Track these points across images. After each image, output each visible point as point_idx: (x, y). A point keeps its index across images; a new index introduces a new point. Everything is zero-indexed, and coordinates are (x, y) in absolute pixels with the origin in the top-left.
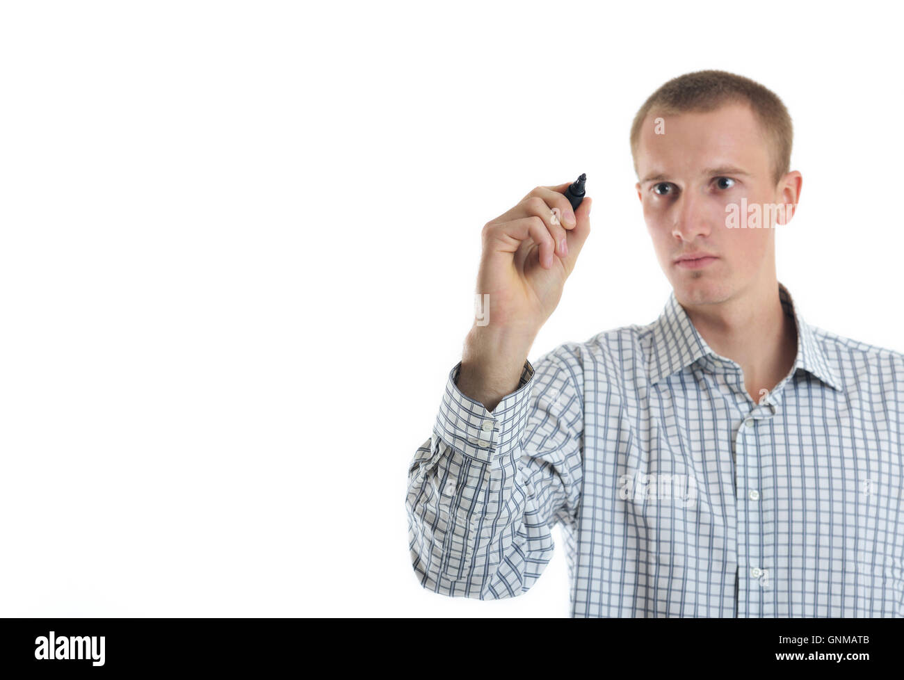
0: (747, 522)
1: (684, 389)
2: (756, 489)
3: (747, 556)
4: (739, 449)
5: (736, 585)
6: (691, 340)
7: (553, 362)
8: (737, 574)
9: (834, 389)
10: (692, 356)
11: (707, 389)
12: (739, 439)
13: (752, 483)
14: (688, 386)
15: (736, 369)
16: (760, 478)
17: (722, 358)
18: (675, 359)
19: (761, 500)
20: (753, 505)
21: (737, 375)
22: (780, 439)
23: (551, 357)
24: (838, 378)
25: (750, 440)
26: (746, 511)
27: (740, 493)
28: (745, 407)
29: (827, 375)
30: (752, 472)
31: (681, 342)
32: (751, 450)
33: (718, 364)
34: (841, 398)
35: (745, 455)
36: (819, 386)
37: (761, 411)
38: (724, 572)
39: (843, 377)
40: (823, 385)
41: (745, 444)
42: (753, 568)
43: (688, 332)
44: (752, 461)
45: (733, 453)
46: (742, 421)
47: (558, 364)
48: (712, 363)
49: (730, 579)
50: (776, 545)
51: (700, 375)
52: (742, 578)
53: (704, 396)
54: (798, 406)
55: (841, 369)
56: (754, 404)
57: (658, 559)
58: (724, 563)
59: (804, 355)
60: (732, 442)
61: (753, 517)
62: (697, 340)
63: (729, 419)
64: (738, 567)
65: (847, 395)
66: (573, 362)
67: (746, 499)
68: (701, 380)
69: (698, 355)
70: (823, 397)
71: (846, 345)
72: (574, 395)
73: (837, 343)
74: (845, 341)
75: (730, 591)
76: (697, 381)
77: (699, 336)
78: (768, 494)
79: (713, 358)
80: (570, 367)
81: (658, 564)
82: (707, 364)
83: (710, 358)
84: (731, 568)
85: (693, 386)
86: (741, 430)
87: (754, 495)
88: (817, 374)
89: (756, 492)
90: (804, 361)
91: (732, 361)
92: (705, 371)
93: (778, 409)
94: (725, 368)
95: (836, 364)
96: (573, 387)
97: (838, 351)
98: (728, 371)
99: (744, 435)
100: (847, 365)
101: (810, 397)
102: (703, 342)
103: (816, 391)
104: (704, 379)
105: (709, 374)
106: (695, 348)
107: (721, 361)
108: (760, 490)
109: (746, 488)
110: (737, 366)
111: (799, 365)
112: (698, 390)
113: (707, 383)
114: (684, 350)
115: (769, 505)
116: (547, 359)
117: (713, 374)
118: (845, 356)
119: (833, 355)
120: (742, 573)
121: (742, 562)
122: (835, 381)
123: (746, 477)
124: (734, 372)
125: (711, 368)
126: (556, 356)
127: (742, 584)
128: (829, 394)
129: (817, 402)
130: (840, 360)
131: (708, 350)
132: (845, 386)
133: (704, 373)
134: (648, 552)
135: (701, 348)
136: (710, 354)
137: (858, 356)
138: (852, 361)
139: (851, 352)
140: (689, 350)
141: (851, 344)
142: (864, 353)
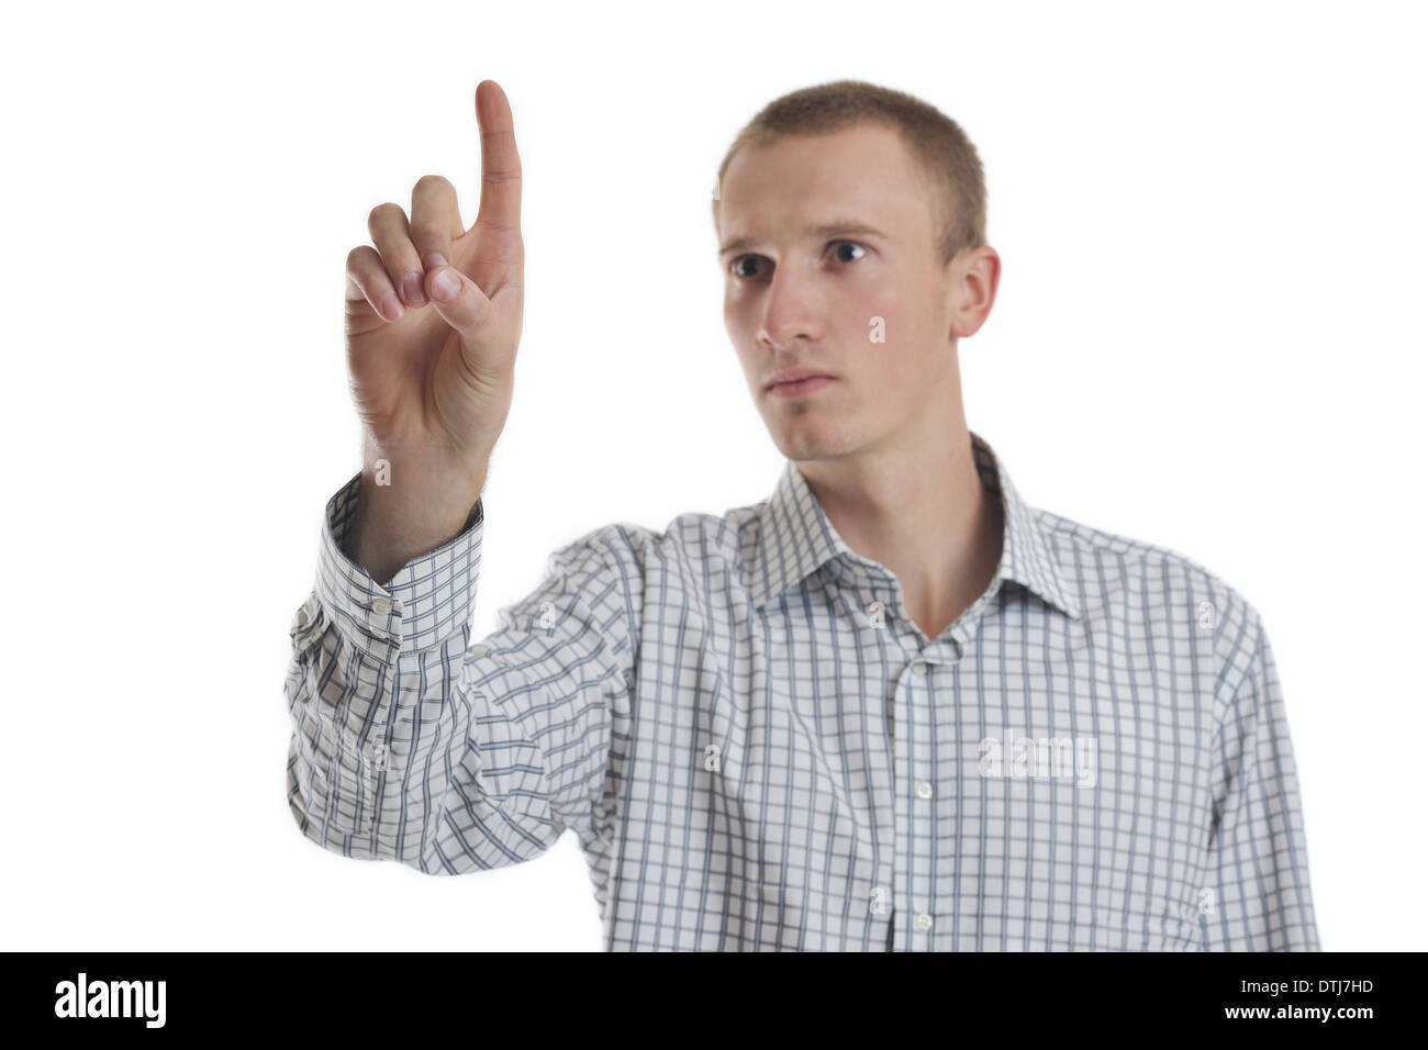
0: (911, 836)
1: (809, 616)
2: (926, 781)
3: (909, 893)
4: (900, 712)
5: (890, 941)
6: (815, 530)
7: (596, 551)
8: (891, 923)
9: (1065, 615)
10: (815, 556)
11: (848, 614)
12: (901, 695)
13: (921, 771)
14: (815, 610)
15: (889, 580)
16: (934, 762)
17: (864, 560)
18: (791, 563)
19: (935, 799)
20: (922, 808)
21: (894, 591)
22: (969, 697)
23: (595, 542)
24: (1072, 595)
25: (920, 697)
26: (910, 816)
27: (902, 787)
28: (910, 643)
29: (1054, 590)
30: (921, 752)
31: (800, 535)
32: (921, 715)
33: (858, 571)
34: (1077, 630)
35: (910, 722)
36: (1041, 609)
37: (940, 651)
38: (868, 920)
39: (1082, 596)
40: (1048, 608)
41: (909, 703)
42: (918, 914)
43: (811, 517)
44: (921, 733)
45: (889, 718)
46: (906, 664)
47: (602, 555)
48: (849, 569)
49: (881, 931)
50: (957, 876)
51: (833, 591)
52: (901, 931)
53: (841, 624)
54: (1002, 641)
55: (1080, 581)
56: (925, 637)
57: (761, 892)
58: (870, 903)
59: (1013, 556)
60: (889, 700)
61: (922, 827)
62: (825, 531)
63: (884, 662)
64: (894, 912)
65: (1087, 624)
66: (627, 556)
67: (911, 797)
68: (835, 599)
69: (825, 557)
70: (1046, 628)
71: (1090, 542)
72: (621, 608)
73: (1076, 539)
74: (1088, 535)
76: (829, 604)
77: (828, 523)
78: (947, 789)
79: (850, 561)
80: (621, 563)
81: (761, 901)
82: (842, 572)
83: (845, 561)
84: (882, 914)
85: (824, 611)
86: (903, 680)
87: (924, 792)
88: (1035, 589)
89: (928, 786)
90: (1013, 567)
91: (880, 566)
92: (842, 584)
93: (968, 649)
94: (871, 578)
95: (1071, 573)
96: (620, 595)
97: (1076, 550)
98: (876, 583)
99: (909, 688)
100: (1090, 575)
101: (1024, 626)
102: (834, 534)
103: (1036, 618)
104: (840, 597)
105: (846, 588)
106: (820, 544)
107: (864, 566)
108: (934, 782)
109: (911, 778)
110: (891, 574)
111: (1005, 573)
112: (831, 616)
113: (845, 605)
114: (804, 548)
115: (947, 808)
116: (588, 546)
117: (855, 589)
118: (1088, 560)
119: (1068, 557)
120: (900, 922)
121: (901, 903)
122: (1069, 603)
123: (910, 759)
124: (885, 585)
125: (849, 577)
126: (601, 541)
127: (899, 940)
128: (1056, 623)
129: (1035, 636)
130: (1079, 566)
131: (841, 547)
132: (1084, 611)
133: (839, 587)
134: (745, 879)
135: (830, 543)
136: (845, 554)
137: (1109, 561)
138: (1099, 568)
139: (1097, 553)
140: (811, 548)
141: (1098, 541)
142: (1119, 555)
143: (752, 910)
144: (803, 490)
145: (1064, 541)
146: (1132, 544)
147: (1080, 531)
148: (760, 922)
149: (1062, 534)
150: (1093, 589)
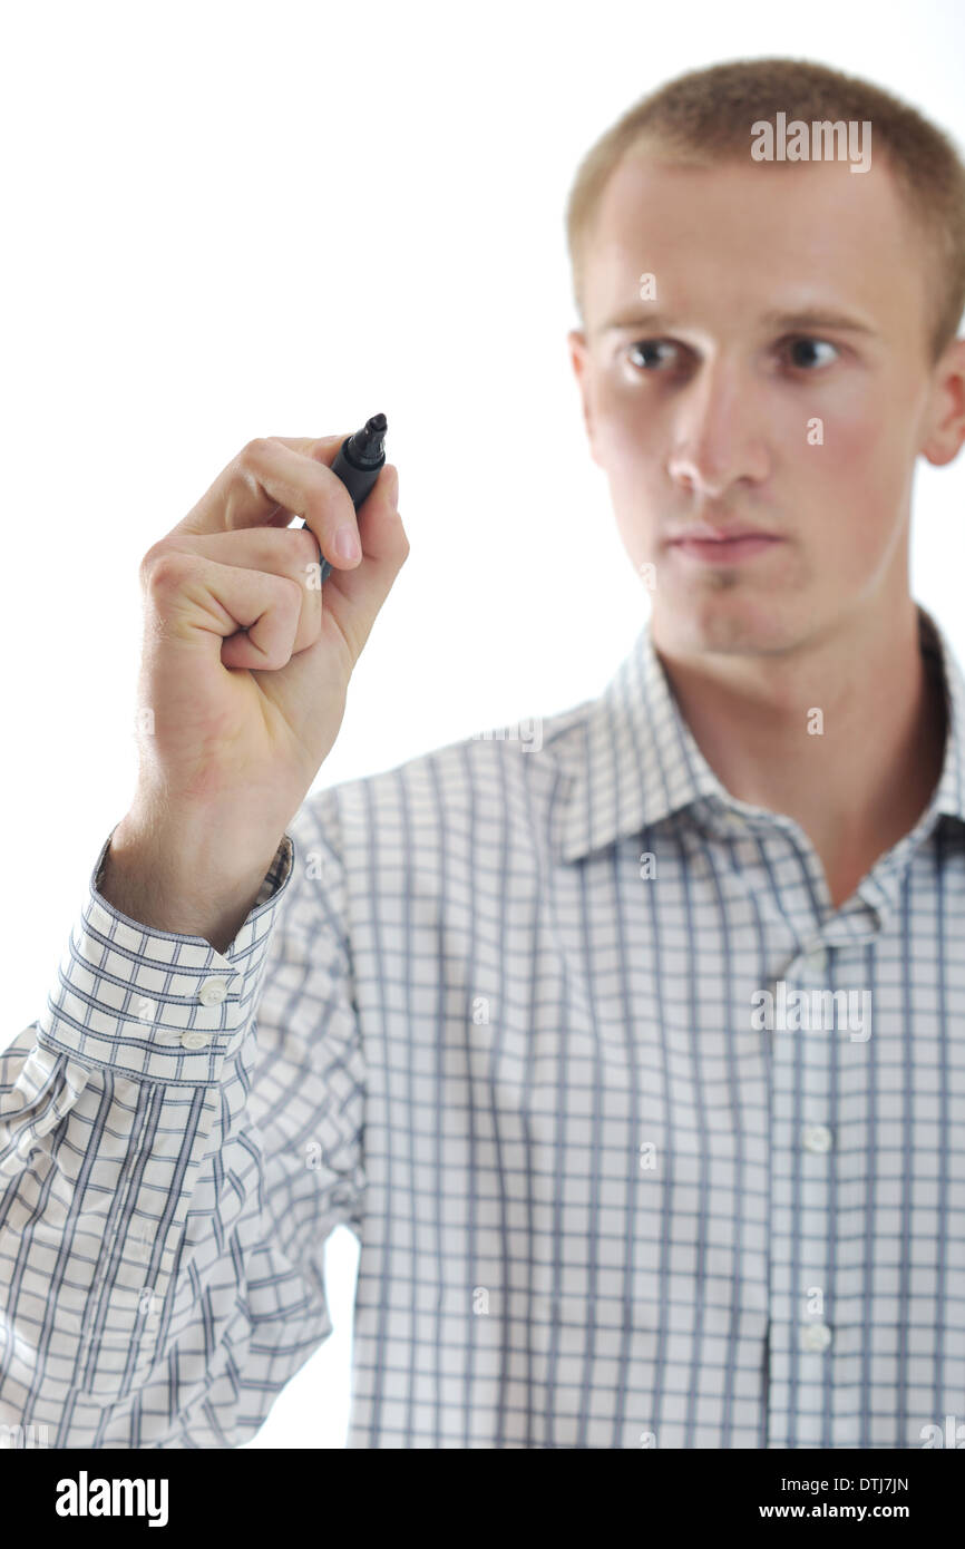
0: (796, 1208)
2: (822, 1126)
3: (794, 1295)
5: (765, 1369)
6: (673, 757)
8: (766, 1341)
10: (668, 796)
13: (814, 1110)
16: (833, 1096)
18: (630, 799)
19: (834, 1152)
20: (814, 1166)
22: (889, 998)
27: (783, 1134)
28: (805, 923)
30: (815, 1081)
37: (848, 925)
38: (733, 1337)
42: (807, 1326)
43: (667, 734)
46: (797, 952)
48: (719, 816)
49: (750, 1354)
50: (868, 1266)
51: (692, 842)
52: (780, 1352)
53: (700, 892)
54: (940, 914)
57: (555, 1310)
58: (736, 1311)
59: (960, 780)
61: (814, 1194)
62: (688, 758)
63: (762, 951)
64: (770, 1323)
67: (797, 1150)
68: (696, 855)
69: (683, 798)
75: (748, 1384)
76: (684, 858)
77: (691, 748)
78: (853, 1137)
79: (721, 808)
81: (556, 1323)
83: (714, 805)
84: (752, 1327)
85: (673, 870)
86: (792, 975)
87: (817, 1139)
89: (824, 1132)
90: (958, 796)
92: (708, 834)
93: (889, 919)
99: (801, 988)
102: (700, 764)
104: (704, 852)
105: (716, 841)
106: (677, 776)
107: (741, 815)
108: (833, 1126)
109: (797, 1121)
111: (943, 806)
112: (685, 879)
113: (711, 865)
114: (653, 779)
115: (851, 1165)
120: (779, 1339)
121: (781, 1309)
123: (798, 1093)
125: (720, 827)
127: (780, 1366)
131: (710, 785)
133: (703, 838)
134: (530, 1292)
135: (693, 778)
140: (664, 781)
143: (542, 1338)
148: (554, 1354)
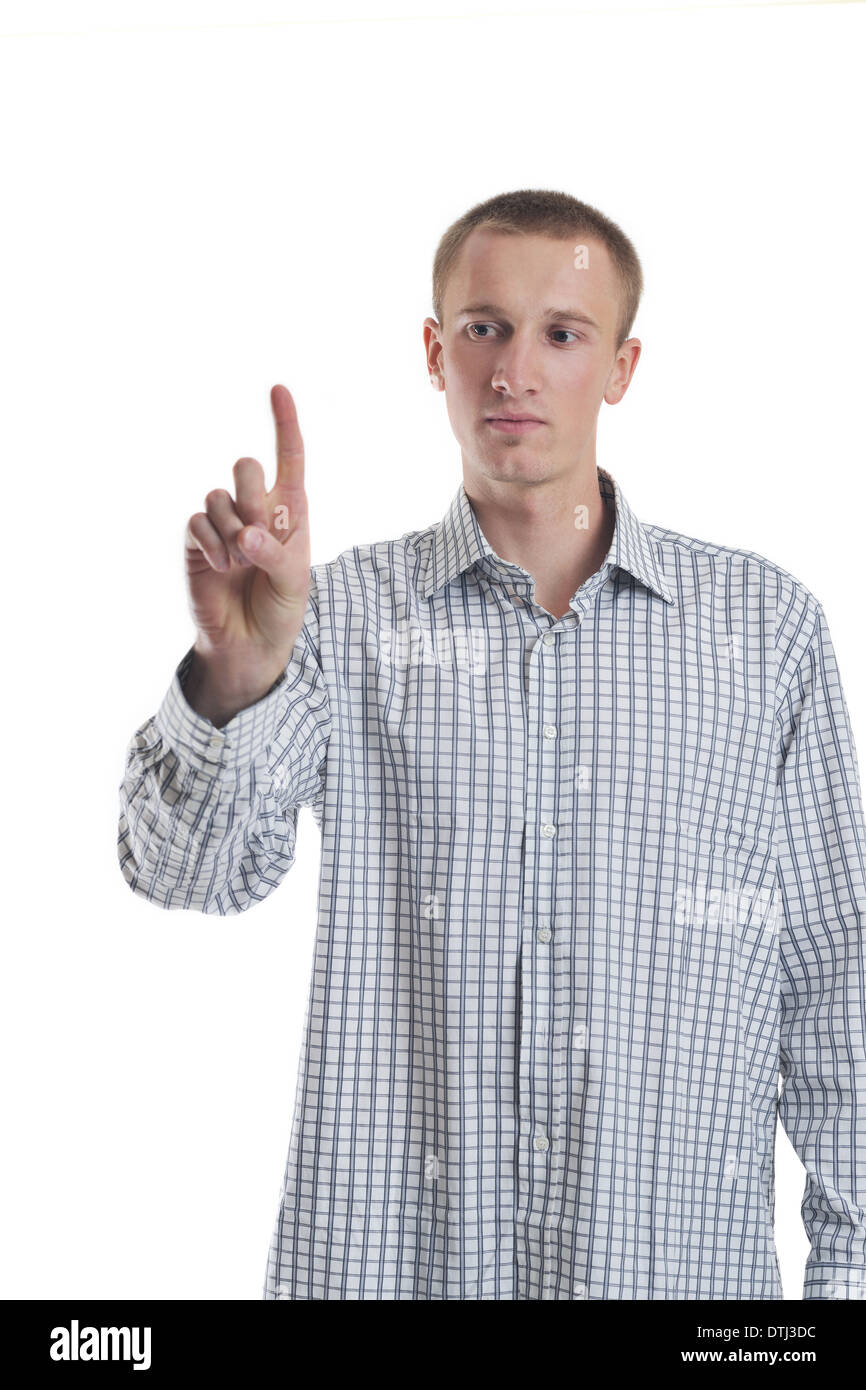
0: (540, 766)
1: (465, 605)
2: (553, 725)
3: (538, 809)
4: (533, 673)
5: (523, 847)
6: (471, 538)
8: (524, 833)
9: (664, 600)
10: (470, 558)
11: (497, 602)
12: (534, 659)
13: (549, 717)
14: (471, 600)
15: (525, 577)
16: (558, 710)
17: (506, 561)
19: (559, 737)
20: (548, 745)
21: (529, 585)
22: (587, 661)
24: (671, 587)
25: (549, 662)
26: (540, 751)
27: (533, 729)
28: (543, 623)
29: (653, 580)
30: (549, 703)
31: (461, 542)
32: (549, 675)
33: (503, 571)
34: (672, 612)
35: (541, 680)
37: (565, 624)
38: (507, 832)
39: (679, 587)
40: (650, 593)
41: (541, 666)
42: (544, 825)
43: (469, 529)
44: (550, 689)
45: (524, 678)
46: (539, 637)
48: (495, 568)
50: (575, 795)
51: (485, 586)
52: (531, 838)
53: (491, 609)
54: (614, 619)
55: (678, 576)
56: (553, 617)
58: (508, 819)
59: (618, 549)
60: (524, 665)
61: (548, 759)
62: (478, 539)
63: (522, 637)
64: (525, 824)
65: (681, 608)
67: (540, 737)
68: (486, 591)
69: (477, 557)
70: (649, 610)
71: (688, 548)
73: (678, 546)
74: (687, 542)
75: (514, 855)
76: (482, 594)
77: (481, 534)
78: (568, 730)
79: (495, 562)
83: (491, 562)
85: (477, 600)
86: (537, 648)
87: (550, 732)
88: (637, 576)
89: (554, 728)
90: (618, 556)
91: (516, 566)
92: (492, 580)
93: (587, 624)
94: (512, 576)
95: (671, 570)
97: (677, 554)
98: (516, 580)
99: (541, 655)
100: (687, 572)
101: (631, 609)
102: (484, 541)
103: (640, 603)
104: (490, 589)
105: (496, 584)
106: (474, 549)
107: (505, 566)
108: (558, 725)
109: (540, 722)
110: (526, 572)
111: (613, 560)
112: (483, 604)
113: (495, 596)
114: (462, 551)
115: (568, 744)
117: (501, 584)
118: (686, 561)
119: (669, 559)
120: (530, 831)
121: (530, 816)
122: (668, 591)
123: (540, 708)
124: (523, 581)
125: (496, 575)
128: (657, 606)
129: (640, 615)
131: (489, 551)
132: (680, 597)
133: (490, 583)
135: (481, 548)
136: (491, 555)
137: (702, 561)
138: (695, 566)
139: (694, 555)
141: (696, 546)
142: (711, 556)
144: (467, 508)
145: (668, 548)
146: (722, 549)
147: (681, 539)
149: (667, 542)
150: (688, 582)
